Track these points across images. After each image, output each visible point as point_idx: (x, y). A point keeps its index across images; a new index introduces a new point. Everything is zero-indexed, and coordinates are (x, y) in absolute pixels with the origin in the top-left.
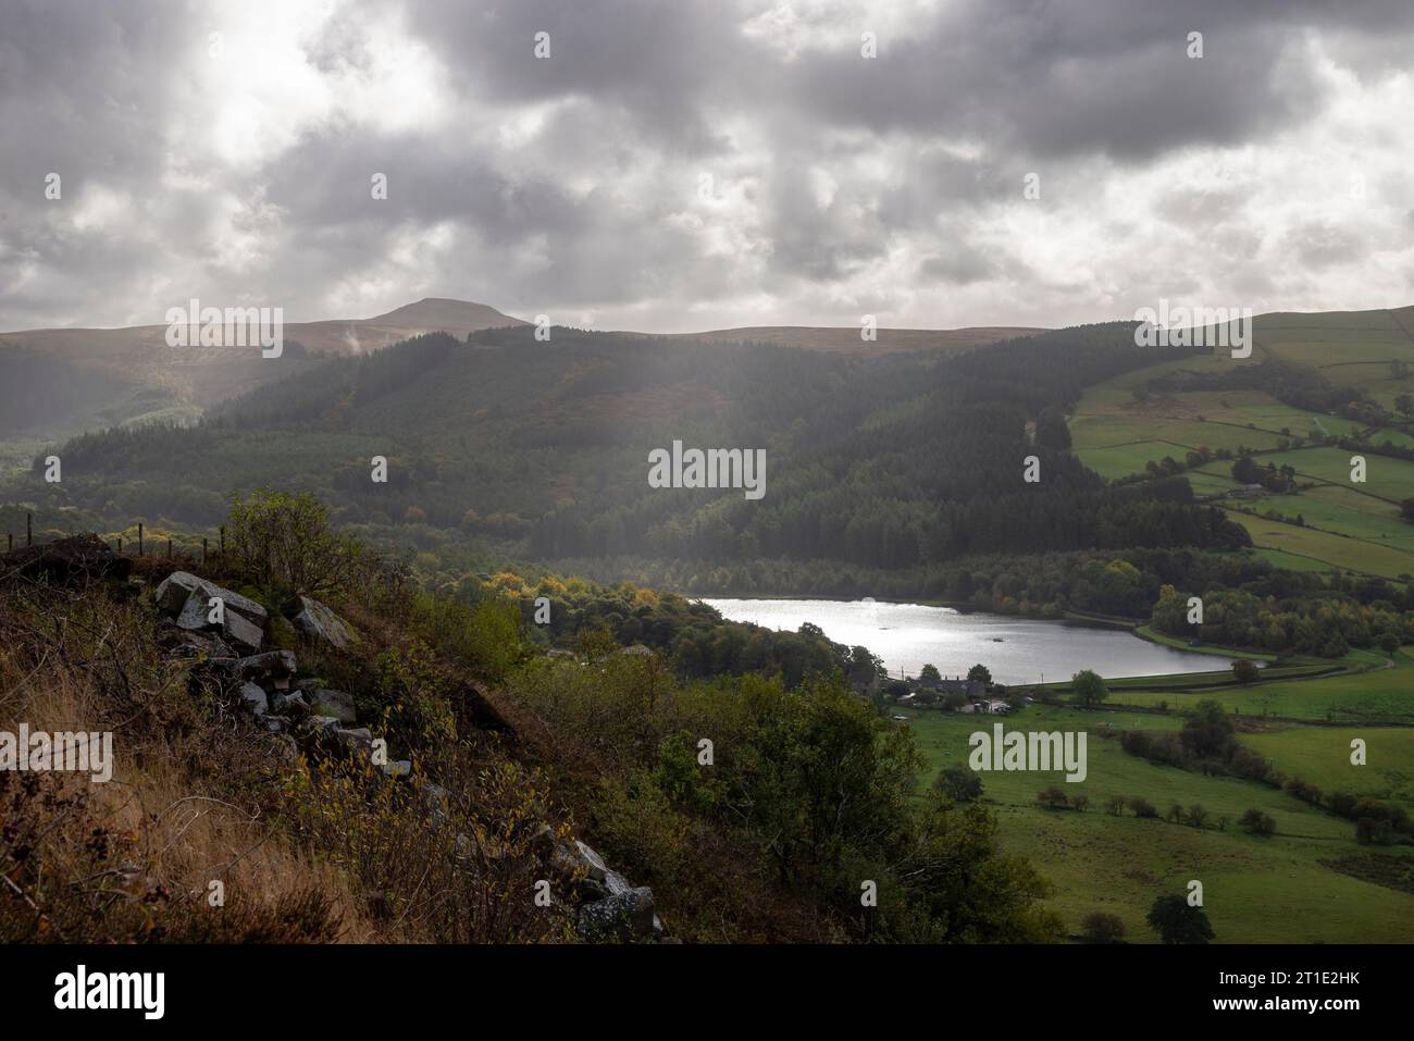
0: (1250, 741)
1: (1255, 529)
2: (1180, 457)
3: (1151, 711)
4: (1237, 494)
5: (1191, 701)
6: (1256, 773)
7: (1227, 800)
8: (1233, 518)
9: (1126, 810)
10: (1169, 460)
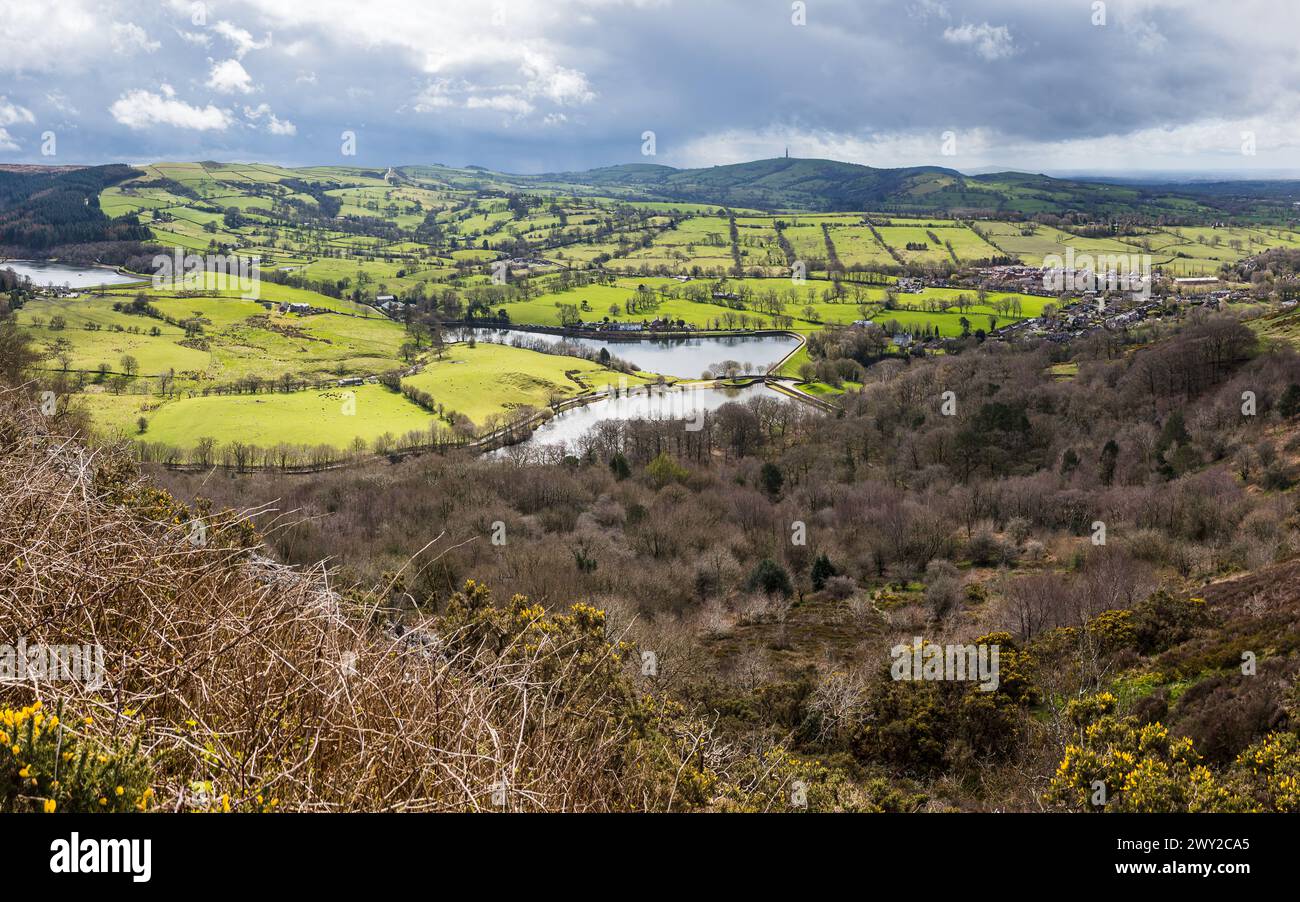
0: (151, 304)
1: (159, 234)
2: (136, 210)
3: (123, 296)
4: (153, 222)
5: (135, 292)
6: (154, 314)
7: (146, 323)
8: (152, 230)
9: (114, 329)
10: (132, 212)
